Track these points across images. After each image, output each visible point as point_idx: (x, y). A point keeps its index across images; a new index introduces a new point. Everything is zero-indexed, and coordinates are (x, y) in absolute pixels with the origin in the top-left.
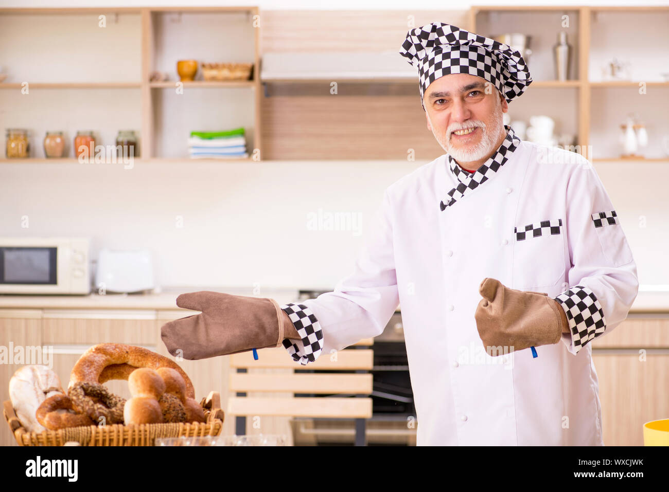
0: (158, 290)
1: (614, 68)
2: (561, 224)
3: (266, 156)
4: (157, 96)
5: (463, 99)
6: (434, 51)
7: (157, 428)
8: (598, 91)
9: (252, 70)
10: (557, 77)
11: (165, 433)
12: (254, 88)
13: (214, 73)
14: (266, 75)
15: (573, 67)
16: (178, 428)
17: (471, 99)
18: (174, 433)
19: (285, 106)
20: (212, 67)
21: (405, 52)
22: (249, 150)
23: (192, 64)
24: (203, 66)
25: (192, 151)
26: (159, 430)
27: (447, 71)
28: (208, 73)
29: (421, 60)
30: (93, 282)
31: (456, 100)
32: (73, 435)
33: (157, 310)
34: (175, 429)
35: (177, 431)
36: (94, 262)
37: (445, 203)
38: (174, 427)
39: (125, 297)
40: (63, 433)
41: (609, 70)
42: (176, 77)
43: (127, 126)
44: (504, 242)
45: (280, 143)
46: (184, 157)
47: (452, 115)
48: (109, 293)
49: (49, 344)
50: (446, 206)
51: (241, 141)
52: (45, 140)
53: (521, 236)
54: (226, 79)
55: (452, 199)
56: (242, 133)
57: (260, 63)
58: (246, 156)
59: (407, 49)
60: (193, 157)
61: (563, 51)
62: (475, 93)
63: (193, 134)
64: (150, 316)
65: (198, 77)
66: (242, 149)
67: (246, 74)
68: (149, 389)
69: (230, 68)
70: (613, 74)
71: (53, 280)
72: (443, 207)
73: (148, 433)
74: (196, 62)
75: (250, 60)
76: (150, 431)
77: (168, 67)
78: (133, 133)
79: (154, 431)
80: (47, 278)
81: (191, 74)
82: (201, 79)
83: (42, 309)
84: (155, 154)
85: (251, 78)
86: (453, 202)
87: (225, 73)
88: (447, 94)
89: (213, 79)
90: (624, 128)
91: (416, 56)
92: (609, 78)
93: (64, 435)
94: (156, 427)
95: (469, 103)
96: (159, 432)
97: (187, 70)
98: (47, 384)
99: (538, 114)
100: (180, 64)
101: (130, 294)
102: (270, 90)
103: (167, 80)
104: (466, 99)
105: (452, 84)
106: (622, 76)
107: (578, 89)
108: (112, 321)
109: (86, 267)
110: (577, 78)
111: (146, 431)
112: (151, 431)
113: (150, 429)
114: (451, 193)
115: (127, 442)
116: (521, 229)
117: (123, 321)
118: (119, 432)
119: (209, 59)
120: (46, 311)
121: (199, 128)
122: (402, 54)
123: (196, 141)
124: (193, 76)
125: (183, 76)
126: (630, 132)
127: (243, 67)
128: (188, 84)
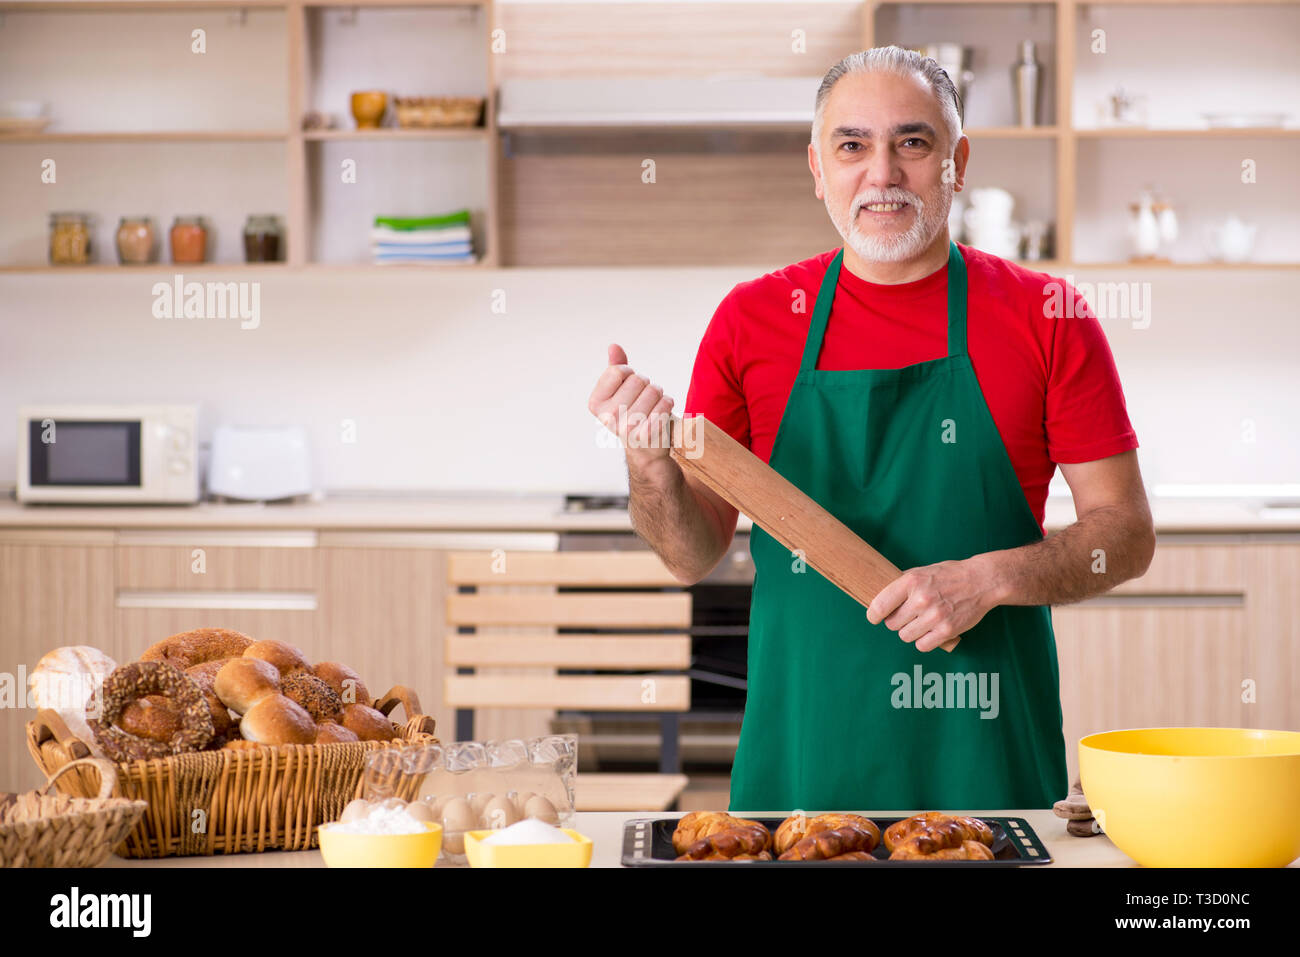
0: (317, 496)
1: (1118, 104)
3: (507, 261)
4: (314, 153)
5: (893, 148)
8: (1090, 145)
9: (483, 109)
10: (1017, 120)
12: (486, 140)
13: (416, 114)
14: (508, 117)
15: (1046, 104)
17: (907, 150)
19: (540, 175)
20: (412, 104)
22: (477, 249)
23: (376, 98)
24: (397, 102)
25: (378, 251)
28: (407, 115)
30: (203, 483)
33: (320, 530)
36: (206, 447)
39: (262, 508)
41: (1109, 107)
42: (349, 123)
43: (265, 207)
45: (528, 237)
46: (364, 261)
47: (868, 174)
48: (231, 501)
49: (128, 590)
51: (462, 234)
52: (119, 232)
54: (437, 126)
56: (464, 219)
57: (497, 96)
58: (471, 260)
60: (381, 263)
61: (1028, 74)
62: (914, 141)
63: (379, 222)
64: (306, 541)
65: (387, 121)
66: (465, 249)
67: (472, 116)
69: (445, 105)
70: (1117, 113)
71: (134, 478)
74: (384, 96)
75: (478, 91)
77: (335, 102)
78: (273, 220)
80: (122, 473)
81: (376, 116)
82: (393, 124)
83: (115, 528)
84: (312, 256)
85: (481, 122)
87: (436, 114)
88: (866, 134)
89: (415, 125)
90: (1136, 209)
92: (1108, 122)
95: (903, 158)
97: (369, 108)
100: (356, 99)
101: (271, 502)
102: (515, 146)
103: (333, 126)
104: (900, 151)
106: (1132, 119)
107: (1054, 141)
108: (238, 549)
109: (192, 455)
110: (1053, 121)
117: (258, 550)
119: (405, 90)
120: (122, 533)
121: (390, 210)
123: (385, 234)
124: (379, 119)
125: (361, 120)
126: (1146, 217)
127: (467, 104)
128: (370, 133)
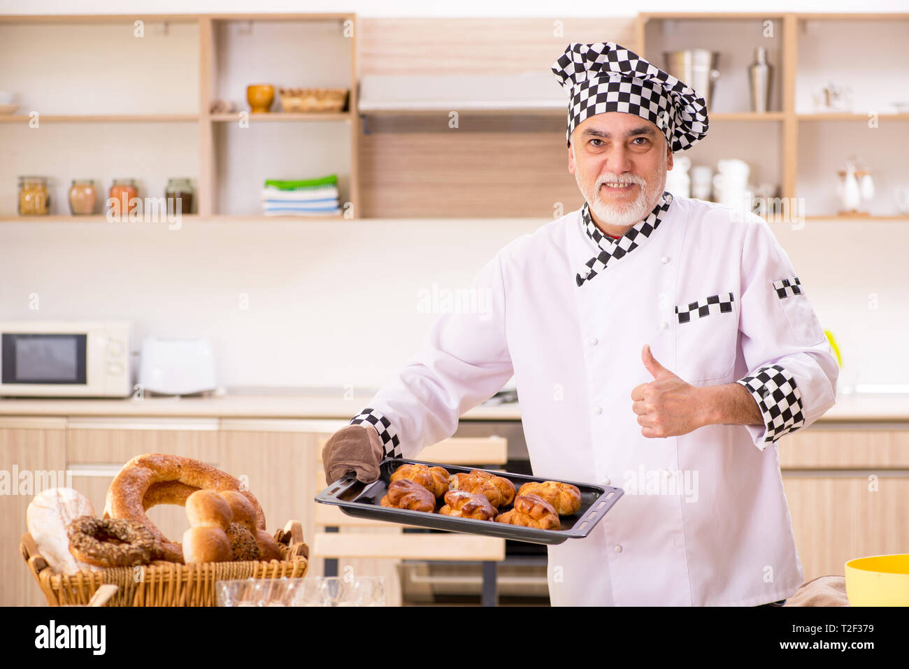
0: (221, 391)
1: (829, 95)
2: (732, 299)
3: (366, 213)
4: (220, 132)
5: (626, 145)
6: (599, 78)
7: (225, 568)
8: (809, 126)
9: (347, 98)
10: (753, 108)
11: (235, 574)
12: (349, 121)
13: (296, 101)
14: (366, 104)
15: (775, 95)
16: (251, 568)
17: (635, 147)
18: (247, 574)
19: (391, 147)
20: (293, 94)
21: (559, 69)
22: (341, 203)
23: (266, 89)
24: (282, 92)
25: (267, 205)
26: (228, 570)
27: (612, 107)
28: (288, 102)
29: (578, 84)
30: (134, 381)
31: (617, 144)
32: (117, 577)
33: (221, 418)
34: (248, 569)
35: (251, 572)
36: (136, 354)
37: (583, 276)
38: (246, 566)
39: (177, 399)
40: (103, 575)
41: (823, 97)
42: (245, 107)
43: (181, 172)
44: (663, 325)
45: (385, 195)
46: (257, 214)
48: (155, 395)
49: (76, 463)
50: (584, 280)
51: (332, 193)
52: (70, 191)
53: (684, 318)
54: (312, 111)
55: (592, 271)
56: (334, 182)
57: (358, 88)
58: (339, 212)
59: (563, 67)
60: (269, 214)
61: (761, 72)
62: (641, 139)
63: (268, 184)
64: (211, 426)
65: (274, 107)
66: (334, 204)
67: (339, 103)
68: (213, 515)
69: (318, 95)
70: (828, 103)
71: (81, 378)
72: (580, 281)
73: (213, 574)
74: (271, 88)
75: (345, 84)
76: (216, 572)
77: (235, 93)
78: (188, 181)
79: (221, 571)
80: (73, 376)
81: (266, 103)
82: (279, 109)
83: (66, 416)
84: (217, 210)
85: (346, 108)
86: (593, 274)
87: (312, 102)
88: (607, 136)
89: (295, 110)
90: (843, 175)
91: (573, 77)
92: (822, 109)
93: (105, 577)
94: (223, 566)
95: (633, 152)
96: (228, 573)
97: (260, 97)
98: (78, 512)
99: (729, 157)
100: (250, 90)
101: (184, 396)
102: (371, 125)
103: (233, 111)
104: (630, 146)
105: (617, 124)
106: (840, 106)
107: (781, 123)
108: (160, 432)
109: (125, 360)
110: (780, 108)
111: (211, 572)
112: (218, 572)
113: (216, 568)
114: (590, 264)
115: (186, 586)
116: (684, 309)
117: (174, 433)
118: (176, 573)
119: (289, 83)
120: (71, 419)
121: (276, 175)
122: (555, 71)
123: (273, 193)
124: (269, 106)
125: (254, 106)
126: (851, 180)
127: (335, 94)
128: (261, 116)
